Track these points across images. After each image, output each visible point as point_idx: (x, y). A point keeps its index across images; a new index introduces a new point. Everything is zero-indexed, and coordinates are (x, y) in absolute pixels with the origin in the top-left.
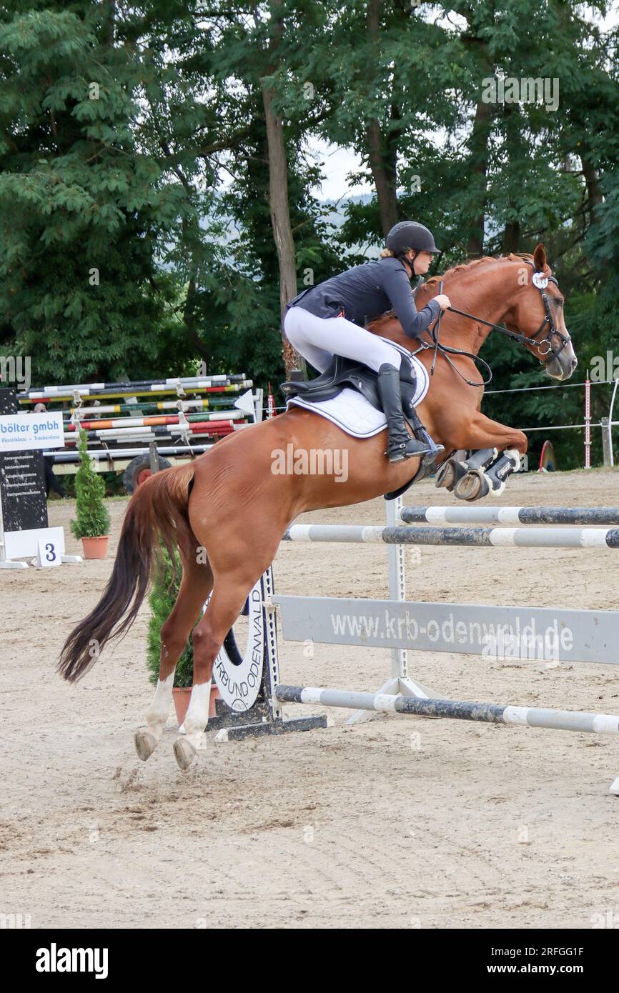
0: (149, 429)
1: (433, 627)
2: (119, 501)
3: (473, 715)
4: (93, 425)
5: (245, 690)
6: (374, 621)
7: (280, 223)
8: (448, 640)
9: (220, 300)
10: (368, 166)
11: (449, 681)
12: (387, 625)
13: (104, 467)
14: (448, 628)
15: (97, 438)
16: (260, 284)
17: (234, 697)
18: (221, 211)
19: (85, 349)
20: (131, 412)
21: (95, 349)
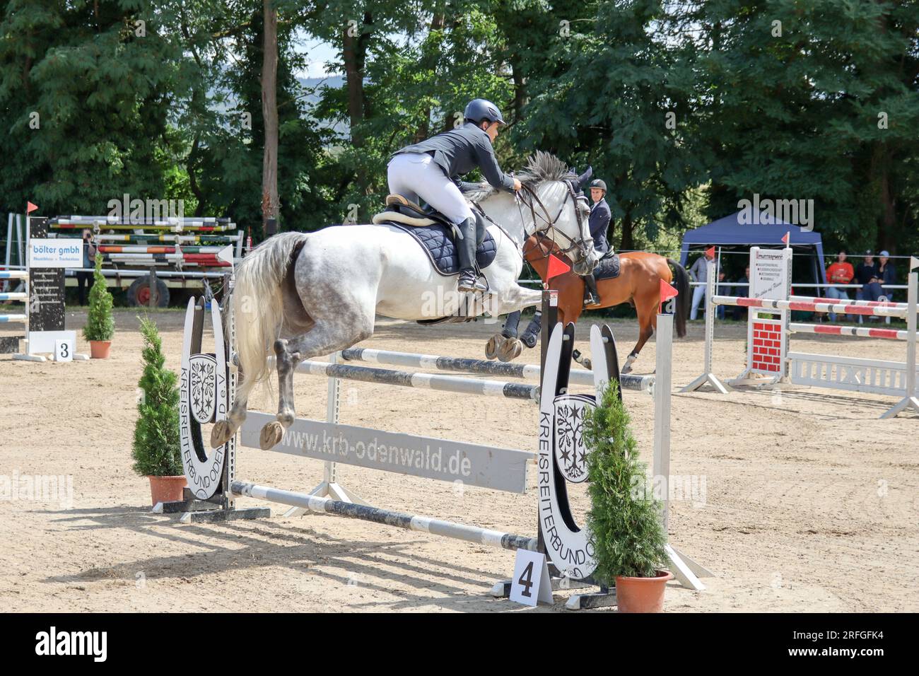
0: (151, 255)
1: (360, 447)
2: (123, 311)
3: (386, 520)
4: (107, 249)
5: (207, 482)
6: (314, 437)
7: (268, 100)
8: (371, 458)
9: (217, 157)
10: (342, 58)
11: (370, 486)
12: (324, 442)
13: (113, 283)
14: (372, 448)
15: (110, 260)
16: (249, 145)
17: (198, 487)
18: (223, 84)
19: (107, 188)
20: (138, 241)
21: (115, 189)
